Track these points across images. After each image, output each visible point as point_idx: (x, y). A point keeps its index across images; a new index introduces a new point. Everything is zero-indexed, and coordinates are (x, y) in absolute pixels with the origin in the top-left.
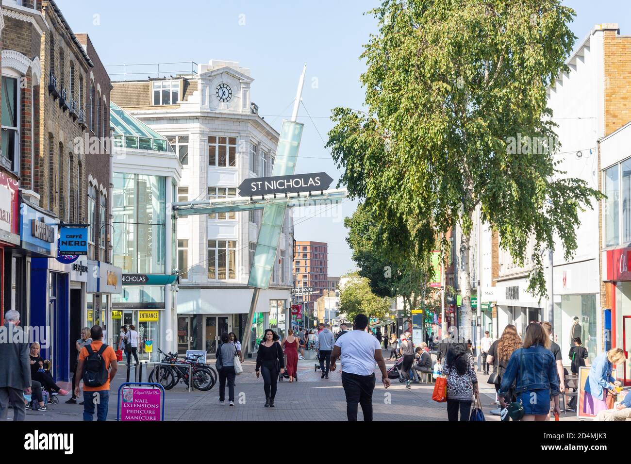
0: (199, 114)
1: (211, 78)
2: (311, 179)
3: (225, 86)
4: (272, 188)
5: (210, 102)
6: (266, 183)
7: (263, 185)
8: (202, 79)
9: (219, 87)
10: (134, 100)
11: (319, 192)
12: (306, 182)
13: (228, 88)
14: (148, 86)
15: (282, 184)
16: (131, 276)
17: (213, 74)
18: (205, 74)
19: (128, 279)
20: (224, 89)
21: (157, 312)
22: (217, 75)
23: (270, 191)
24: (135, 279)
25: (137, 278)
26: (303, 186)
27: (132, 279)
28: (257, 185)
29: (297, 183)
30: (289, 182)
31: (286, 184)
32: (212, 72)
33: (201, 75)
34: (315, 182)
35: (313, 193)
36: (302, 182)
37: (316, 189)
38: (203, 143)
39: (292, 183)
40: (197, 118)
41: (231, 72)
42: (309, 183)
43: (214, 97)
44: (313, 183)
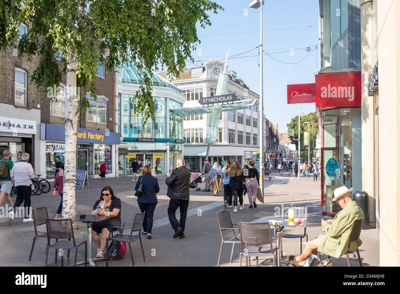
0: (205, 80)
1: (210, 66)
2: (228, 97)
3: (217, 69)
4: (212, 101)
5: (211, 75)
6: (209, 99)
7: (208, 100)
8: (207, 66)
9: (215, 69)
10: (186, 77)
11: (231, 102)
12: (226, 98)
13: (218, 70)
14: (191, 71)
15: (216, 100)
16: (147, 139)
17: (212, 64)
18: (208, 64)
19: (146, 140)
20: (217, 70)
21: (163, 154)
22: (213, 64)
23: (211, 103)
24: (149, 140)
25: (150, 140)
26: (225, 100)
27: (148, 140)
28: (205, 100)
29: (222, 99)
30: (218, 98)
31: (217, 99)
32: (211, 63)
33: (206, 65)
34: (230, 98)
35: (229, 103)
36: (224, 98)
37: (230, 101)
38: (208, 91)
39: (220, 99)
40: (205, 81)
41: (219, 63)
42: (227, 98)
43: (212, 73)
44: (229, 98)
